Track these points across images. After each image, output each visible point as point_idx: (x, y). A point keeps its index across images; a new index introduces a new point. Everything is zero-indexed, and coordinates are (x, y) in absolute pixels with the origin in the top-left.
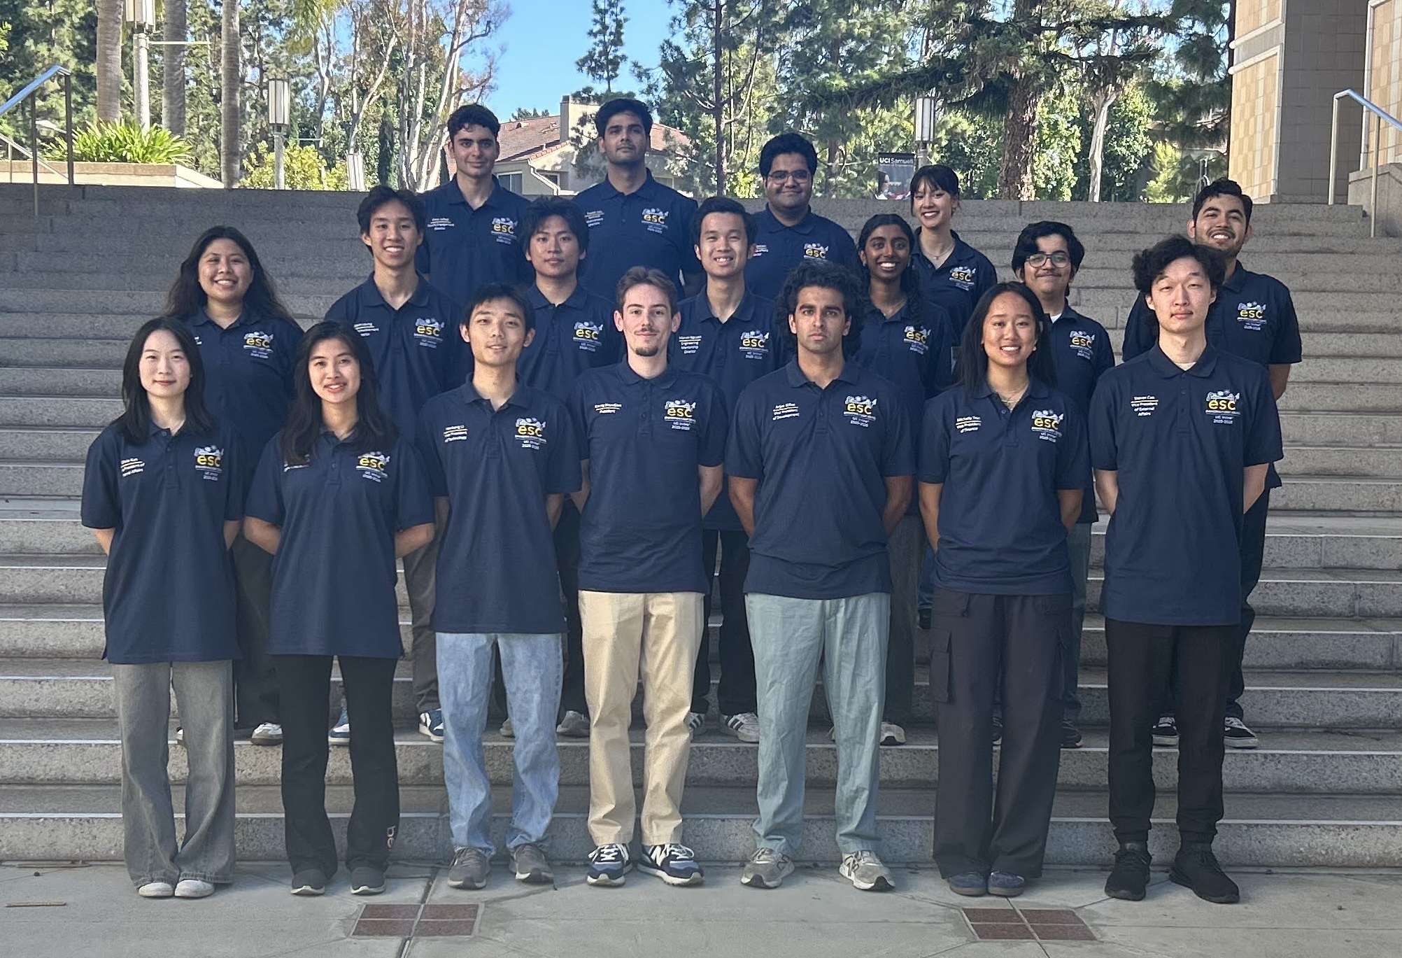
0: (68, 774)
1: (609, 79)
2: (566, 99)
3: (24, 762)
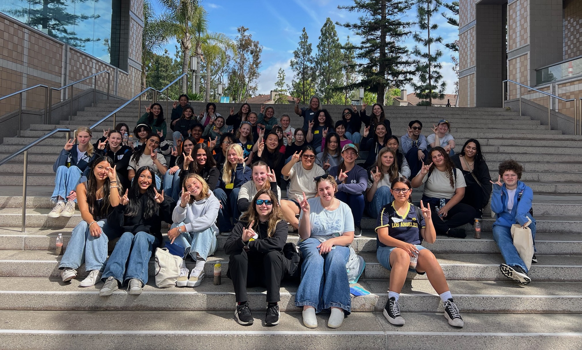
1: (281, 87)
2: (271, 91)
3: (212, 301)
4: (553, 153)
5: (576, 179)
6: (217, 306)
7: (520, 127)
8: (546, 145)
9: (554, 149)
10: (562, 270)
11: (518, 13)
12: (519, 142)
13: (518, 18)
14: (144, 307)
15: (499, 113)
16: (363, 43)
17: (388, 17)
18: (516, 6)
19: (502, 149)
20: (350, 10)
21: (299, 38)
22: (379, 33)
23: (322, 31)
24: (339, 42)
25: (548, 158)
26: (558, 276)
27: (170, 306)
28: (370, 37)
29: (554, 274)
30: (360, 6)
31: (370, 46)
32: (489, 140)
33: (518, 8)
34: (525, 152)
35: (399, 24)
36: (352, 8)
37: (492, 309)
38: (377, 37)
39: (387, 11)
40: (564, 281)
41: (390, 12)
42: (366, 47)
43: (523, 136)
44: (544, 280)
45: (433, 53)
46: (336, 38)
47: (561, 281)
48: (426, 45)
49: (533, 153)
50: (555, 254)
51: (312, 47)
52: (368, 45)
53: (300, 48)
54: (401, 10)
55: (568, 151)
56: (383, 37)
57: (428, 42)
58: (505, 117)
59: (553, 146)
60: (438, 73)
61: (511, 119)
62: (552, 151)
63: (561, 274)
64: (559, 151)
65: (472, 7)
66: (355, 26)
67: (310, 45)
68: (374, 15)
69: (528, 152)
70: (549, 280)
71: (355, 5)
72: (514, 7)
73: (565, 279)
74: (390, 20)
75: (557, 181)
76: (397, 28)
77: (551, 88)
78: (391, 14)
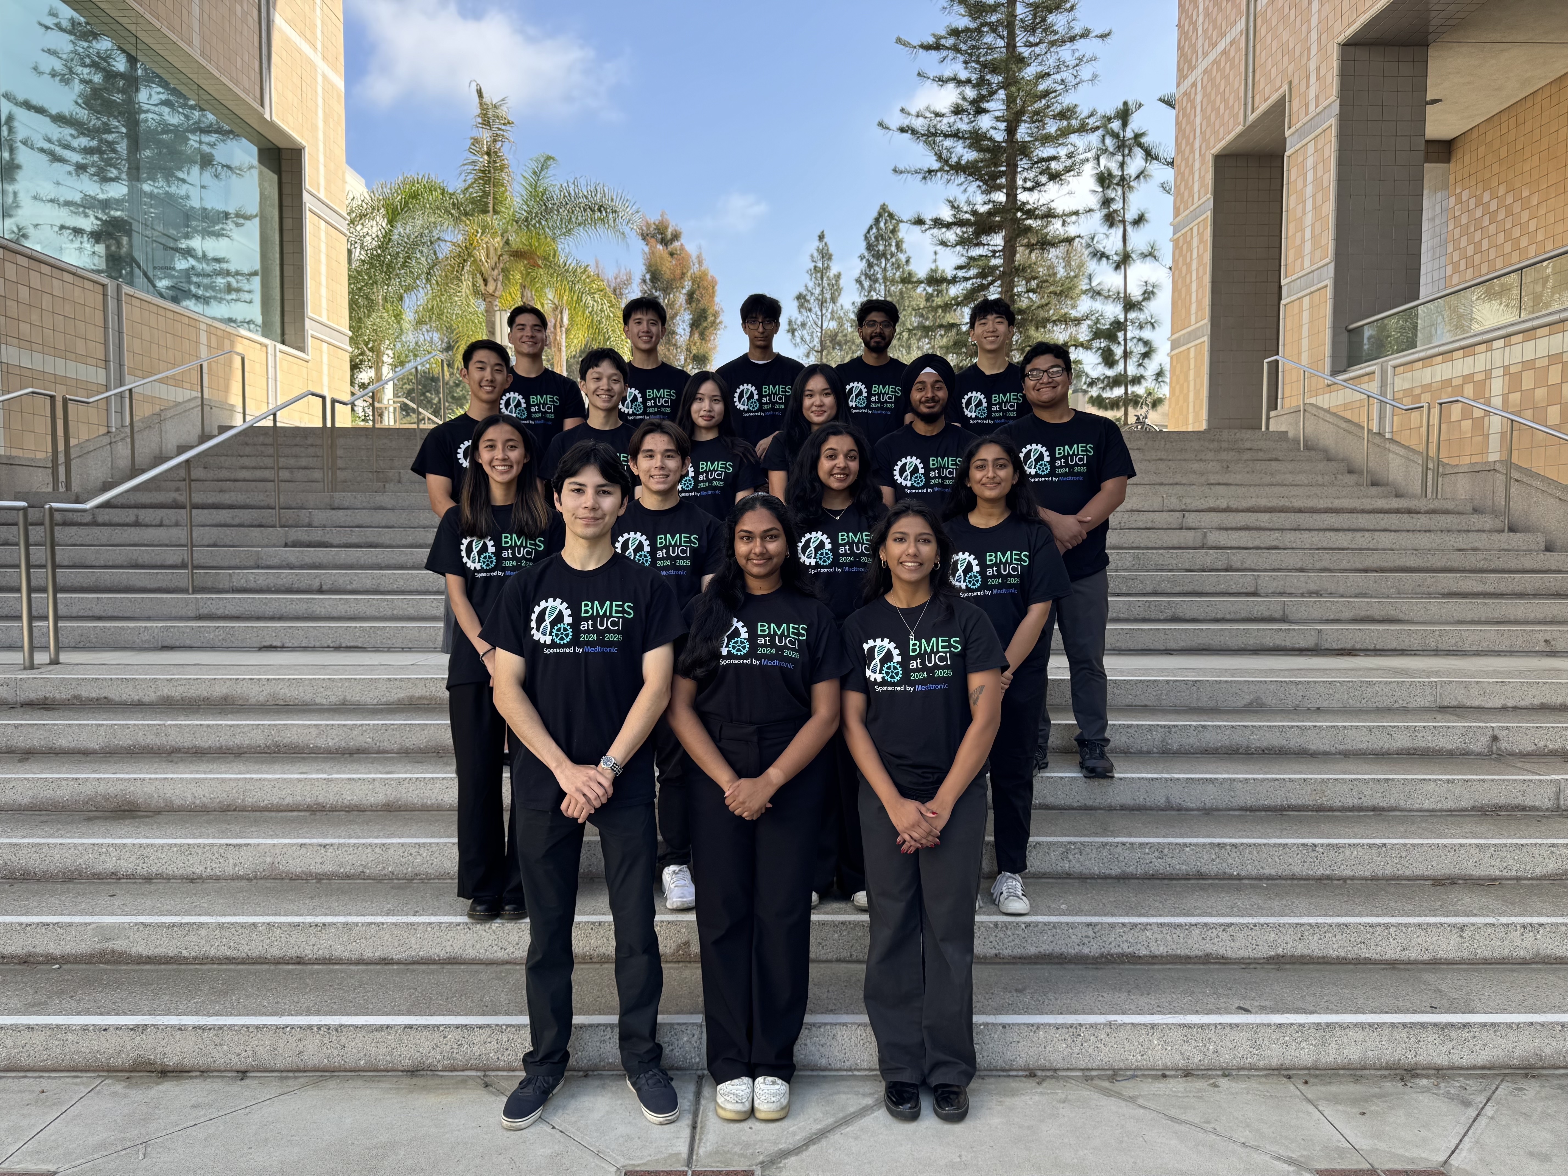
0: (336, 954)
3: (293, 941)
4: (1345, 545)
5: (1383, 613)
6: (307, 952)
7: (1289, 478)
8: (1336, 526)
9: (1350, 535)
10: (1234, 850)
11: (1310, 177)
12: (1264, 519)
13: (1309, 190)
14: (121, 954)
15: (1248, 445)
16: (959, 268)
17: (1023, 197)
18: (1305, 159)
19: (1214, 538)
20: (925, 178)
21: (808, 259)
22: (997, 240)
23: (866, 238)
24: (912, 267)
25: (1327, 559)
26: (1224, 865)
27: (185, 953)
28: (976, 252)
29: (1213, 860)
30: (952, 167)
31: (976, 276)
32: (1187, 514)
33: (1310, 161)
34: (1274, 543)
35: (1050, 215)
36: (930, 171)
37: (1018, 952)
38: (994, 252)
39: (1020, 182)
40: (1239, 878)
41: (1029, 184)
42: (966, 279)
43: (1281, 504)
44: (1186, 877)
45: (1136, 293)
46: (902, 257)
47: (1231, 877)
48: (1117, 267)
49: (1294, 545)
50: (1242, 809)
51: (842, 282)
52: (972, 272)
53: (811, 285)
54: (1055, 177)
55: (1385, 540)
56: (1009, 250)
57: (1124, 260)
58: (1261, 455)
59: (1353, 527)
60: (1146, 343)
61: (1276, 460)
62: (1343, 540)
63: (1230, 861)
64: (1362, 540)
65: (1203, 162)
66: (938, 223)
67: (838, 276)
68: (987, 192)
69: (1281, 545)
70: (1201, 876)
71: (936, 165)
72: (1300, 159)
73: (1243, 873)
74: (1028, 203)
75: (1332, 617)
76: (1046, 227)
77: (1377, 376)
78: (1030, 189)
